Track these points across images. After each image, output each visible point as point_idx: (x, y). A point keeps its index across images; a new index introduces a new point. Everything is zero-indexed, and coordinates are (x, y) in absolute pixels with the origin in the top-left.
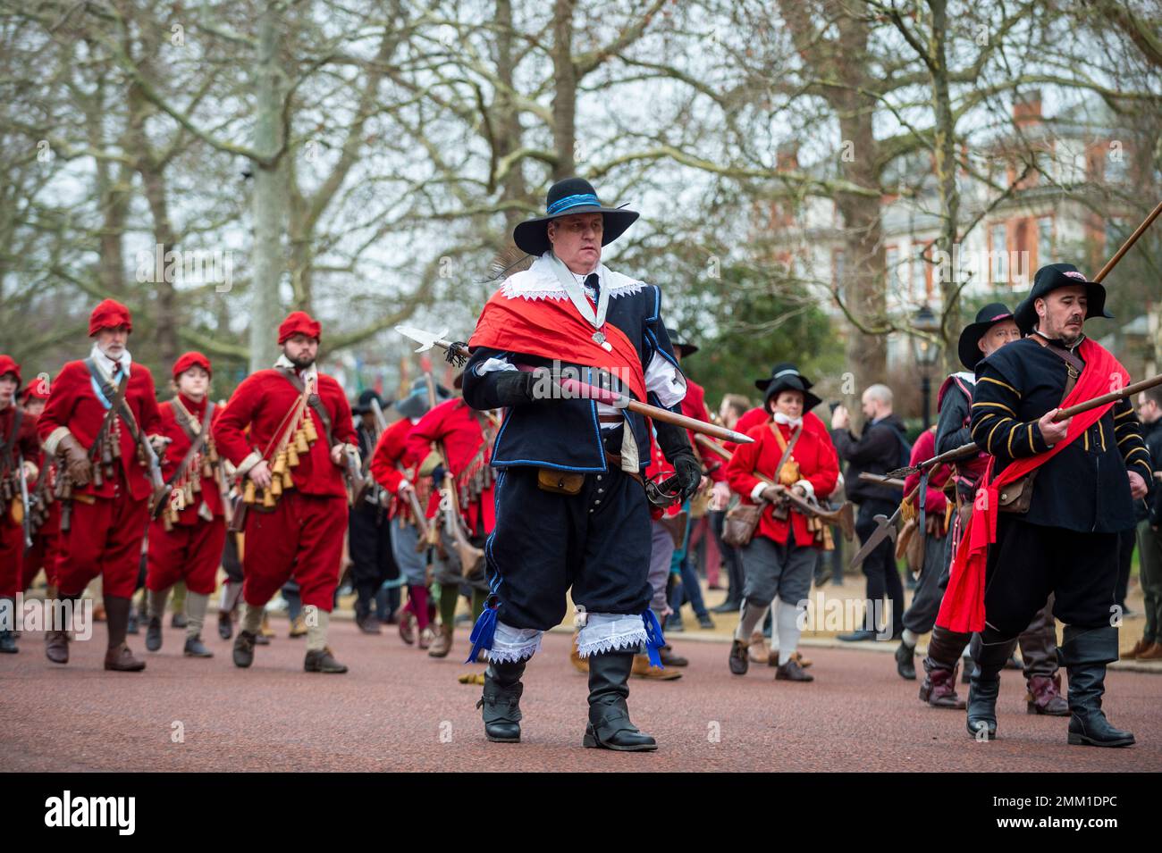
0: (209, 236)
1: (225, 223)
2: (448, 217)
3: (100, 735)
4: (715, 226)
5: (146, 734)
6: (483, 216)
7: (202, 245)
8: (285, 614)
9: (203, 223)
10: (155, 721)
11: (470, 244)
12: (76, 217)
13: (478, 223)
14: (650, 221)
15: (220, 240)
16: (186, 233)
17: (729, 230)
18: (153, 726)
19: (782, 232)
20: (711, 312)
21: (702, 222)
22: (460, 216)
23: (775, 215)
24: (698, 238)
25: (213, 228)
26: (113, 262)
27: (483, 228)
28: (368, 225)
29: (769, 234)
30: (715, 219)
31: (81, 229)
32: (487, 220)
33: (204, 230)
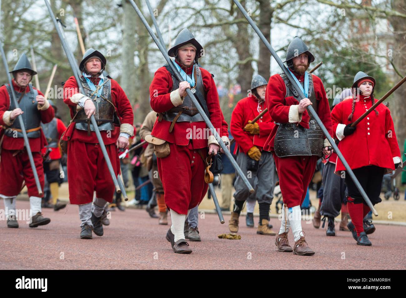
0: (102, 34)
1: (109, 28)
2: (211, 26)
3: (55, 259)
4: (334, 32)
5: (76, 258)
6: (227, 26)
7: (98, 38)
8: (136, 207)
9: (98, 28)
10: (80, 253)
11: (220, 39)
12: (41, 25)
13: (224, 29)
14: (304, 29)
15: (106, 36)
16: (91, 33)
17: (340, 33)
18: (79, 255)
19: (364, 35)
20: (331, 71)
21: (328, 30)
22: (217, 25)
23: (361, 26)
24: (326, 37)
25: (103, 30)
26: (57, 46)
27: (227, 32)
28: (175, 29)
29: (359, 36)
30: (334, 28)
31: (43, 31)
32: (229, 27)
33: (99, 31)
